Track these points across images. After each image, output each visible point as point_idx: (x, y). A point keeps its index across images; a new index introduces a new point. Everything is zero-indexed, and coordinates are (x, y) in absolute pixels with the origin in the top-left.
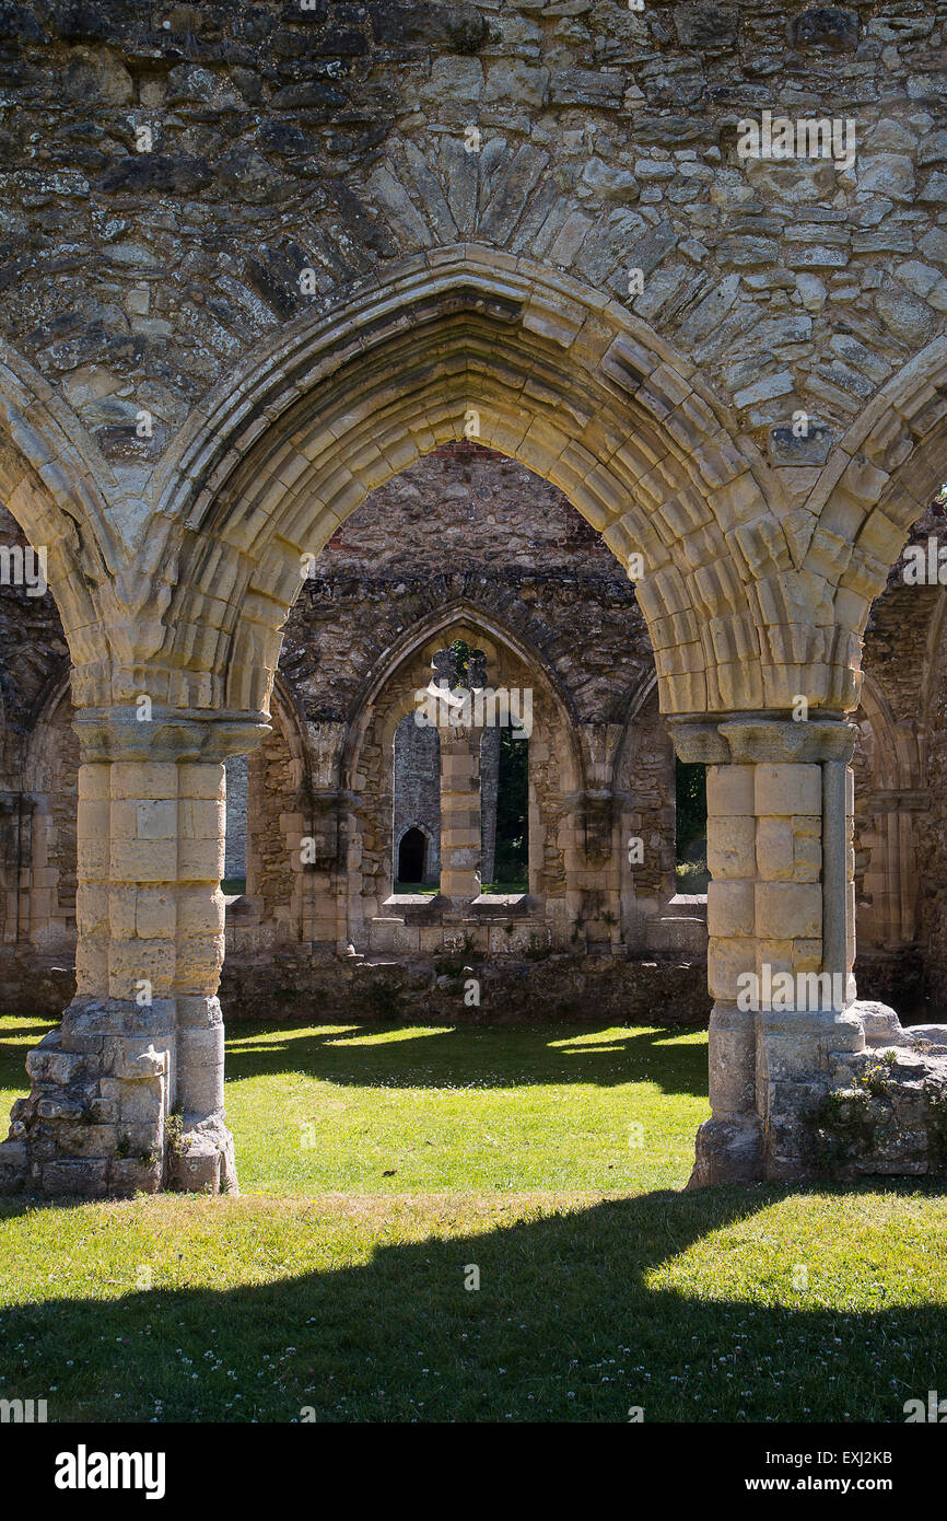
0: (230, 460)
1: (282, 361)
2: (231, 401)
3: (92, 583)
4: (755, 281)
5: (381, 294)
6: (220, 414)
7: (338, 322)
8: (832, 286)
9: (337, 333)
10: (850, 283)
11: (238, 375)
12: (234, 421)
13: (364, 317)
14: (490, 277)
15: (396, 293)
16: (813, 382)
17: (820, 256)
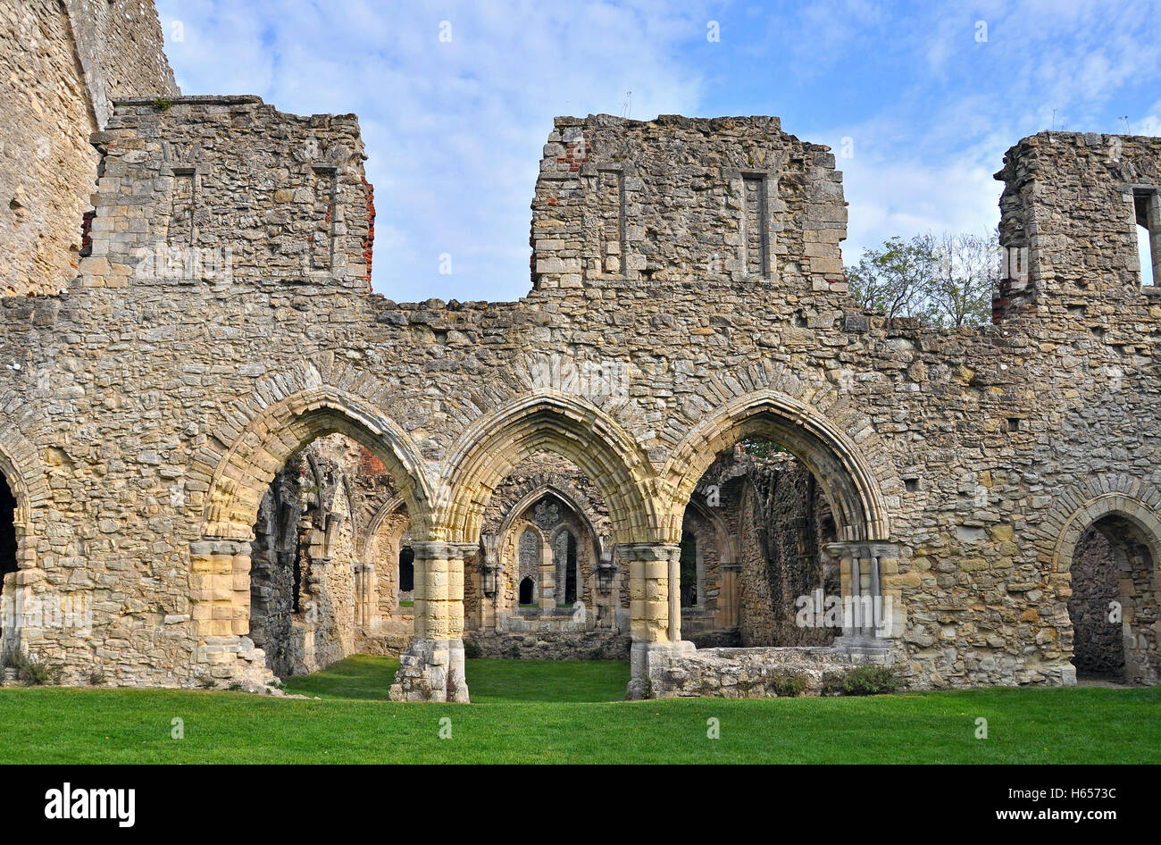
0: (467, 459)
1: (484, 427)
2: (466, 440)
3: (420, 500)
4: (642, 401)
5: (517, 404)
6: (463, 444)
7: (502, 413)
8: (667, 402)
9: (503, 417)
10: (674, 402)
11: (469, 431)
12: (468, 447)
13: (511, 412)
14: (553, 399)
15: (522, 404)
16: (662, 434)
17: (663, 393)
